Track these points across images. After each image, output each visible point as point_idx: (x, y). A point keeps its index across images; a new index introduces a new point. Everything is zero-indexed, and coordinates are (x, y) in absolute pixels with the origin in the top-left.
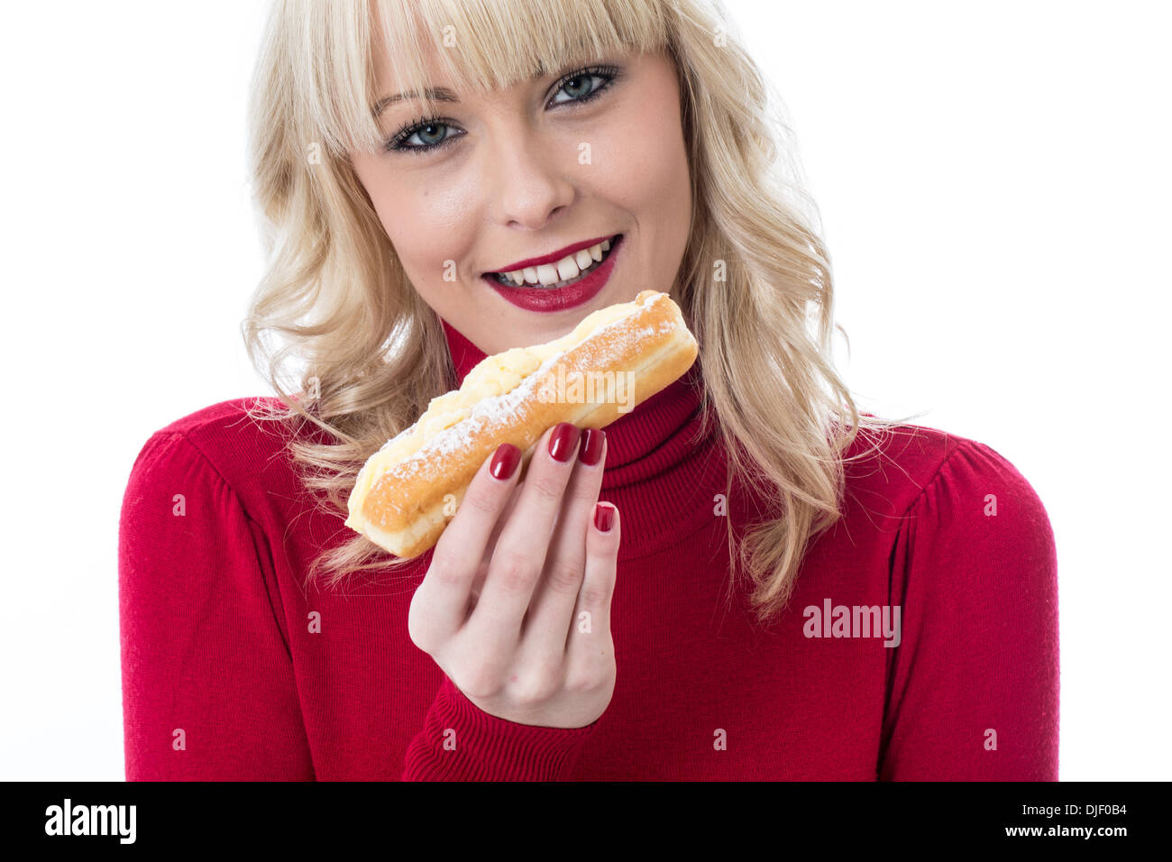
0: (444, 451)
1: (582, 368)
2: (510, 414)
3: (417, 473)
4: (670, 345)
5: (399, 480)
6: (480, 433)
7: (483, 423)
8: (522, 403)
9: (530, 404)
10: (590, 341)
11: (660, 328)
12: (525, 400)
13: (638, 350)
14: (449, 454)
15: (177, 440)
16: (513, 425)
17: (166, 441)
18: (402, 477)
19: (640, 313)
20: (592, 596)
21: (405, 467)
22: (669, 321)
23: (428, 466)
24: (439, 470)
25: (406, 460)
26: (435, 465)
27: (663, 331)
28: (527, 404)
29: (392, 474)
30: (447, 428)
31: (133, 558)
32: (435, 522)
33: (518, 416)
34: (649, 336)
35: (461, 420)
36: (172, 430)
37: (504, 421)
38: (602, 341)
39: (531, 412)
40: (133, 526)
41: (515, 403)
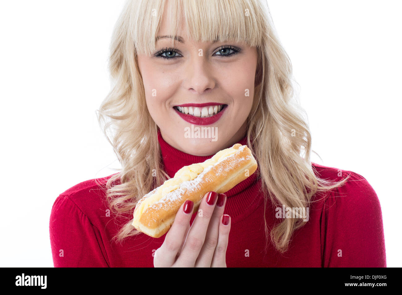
0: (172, 200)
1: (220, 171)
2: (195, 187)
3: (162, 208)
4: (249, 164)
5: (155, 210)
6: (185, 194)
7: (185, 191)
8: (199, 184)
9: (202, 184)
10: (222, 162)
11: (246, 158)
12: (200, 183)
13: (239, 166)
14: (173, 201)
15: (66, 199)
16: (196, 192)
17: (63, 199)
18: (156, 209)
19: (239, 152)
20: (221, 249)
21: (157, 205)
22: (249, 156)
23: (166, 205)
24: (170, 207)
25: (157, 203)
26: (168, 205)
27: (247, 159)
28: (201, 184)
29: (152, 208)
30: (171, 191)
31: (55, 240)
32: (167, 225)
33: (198, 188)
34: (243, 161)
35: (176, 189)
36: (65, 195)
37: (193, 190)
38: (227, 162)
39: (203, 187)
40: (54, 230)
41: (197, 184)
